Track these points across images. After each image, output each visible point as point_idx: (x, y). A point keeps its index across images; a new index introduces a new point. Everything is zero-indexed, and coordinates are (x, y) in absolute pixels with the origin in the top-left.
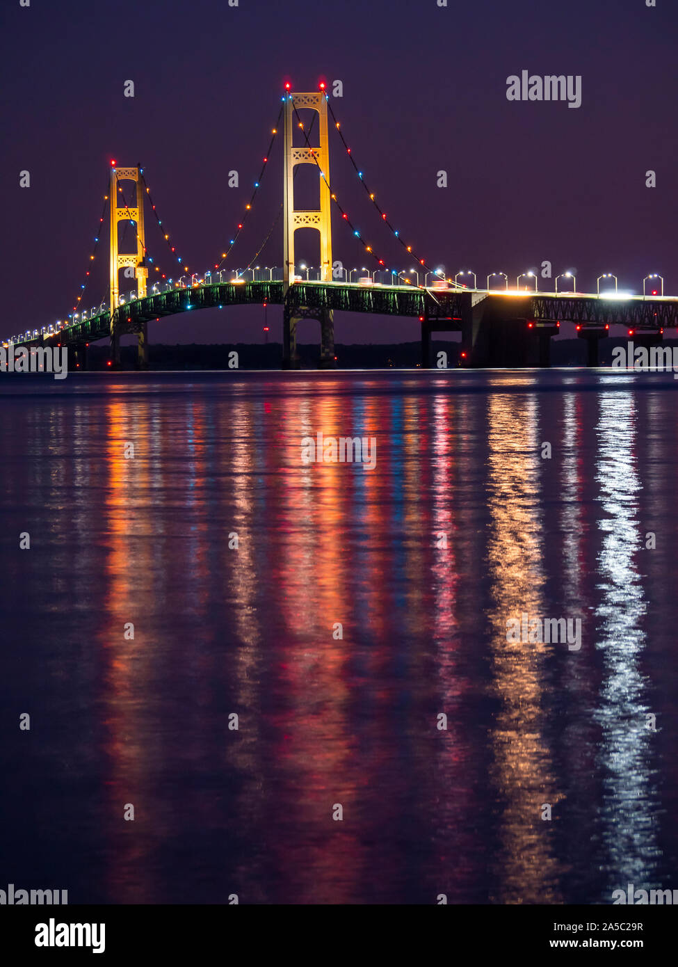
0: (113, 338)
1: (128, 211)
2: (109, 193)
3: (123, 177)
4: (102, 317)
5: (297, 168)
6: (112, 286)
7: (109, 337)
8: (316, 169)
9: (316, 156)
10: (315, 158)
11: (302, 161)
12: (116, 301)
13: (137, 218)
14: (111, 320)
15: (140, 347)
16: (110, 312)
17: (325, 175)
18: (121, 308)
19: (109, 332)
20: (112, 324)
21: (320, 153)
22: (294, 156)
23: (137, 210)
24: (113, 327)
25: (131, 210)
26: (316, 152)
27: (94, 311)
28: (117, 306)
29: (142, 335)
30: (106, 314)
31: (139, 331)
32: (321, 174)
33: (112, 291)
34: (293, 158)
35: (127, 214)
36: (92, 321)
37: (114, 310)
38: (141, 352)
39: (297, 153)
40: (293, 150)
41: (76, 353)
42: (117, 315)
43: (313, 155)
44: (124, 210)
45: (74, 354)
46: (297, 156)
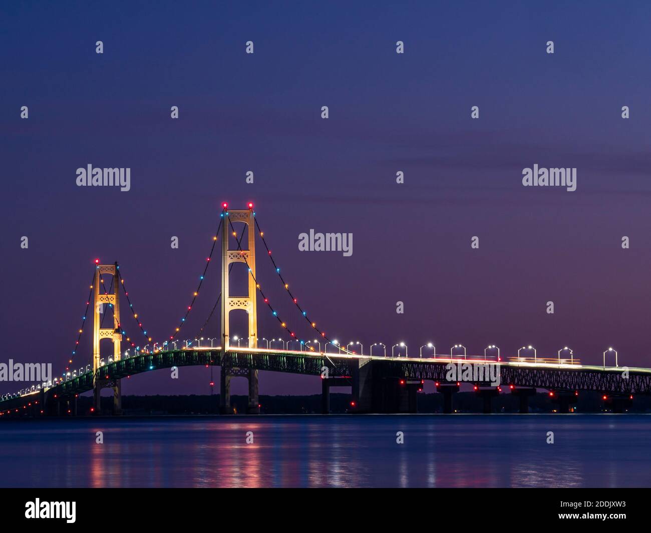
0: (96, 391)
1: (107, 297)
2: (94, 284)
3: (104, 272)
4: (87, 375)
5: (232, 266)
6: (95, 353)
7: (93, 390)
8: (246, 266)
9: (246, 257)
10: (245, 258)
11: (235, 260)
12: (98, 363)
13: (114, 302)
14: (94, 377)
15: (115, 398)
16: (93, 372)
17: (252, 270)
18: (101, 368)
19: (92, 387)
20: (94, 380)
21: (249, 254)
22: (230, 256)
23: (114, 296)
24: (95, 382)
25: (109, 296)
26: (245, 254)
27: (81, 370)
28: (98, 367)
29: (117, 388)
30: (91, 372)
31: (114, 386)
32: (249, 270)
33: (95, 356)
34: (228, 259)
35: (107, 299)
36: (80, 378)
37: (97, 370)
38: (117, 401)
39: (232, 254)
40: (229, 253)
42: (98, 373)
43: (243, 256)
44: (104, 296)
45: (67, 403)
46: (232, 256)
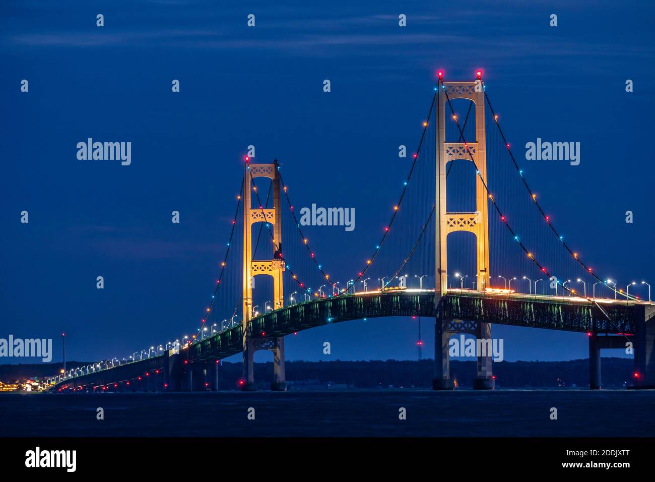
0: (246, 355)
1: (263, 213)
2: (242, 192)
3: (258, 175)
4: (234, 331)
5: (450, 165)
6: (245, 297)
7: (242, 353)
8: (472, 166)
9: (472, 153)
10: (470, 154)
11: (456, 157)
12: (249, 312)
13: (273, 221)
14: (243, 334)
15: (276, 364)
16: (242, 326)
17: (482, 172)
18: (255, 321)
19: (241, 348)
20: (244, 339)
21: (476, 148)
22: (448, 151)
23: (273, 211)
24: (246, 342)
25: (266, 211)
26: (471, 148)
27: (225, 324)
28: (250, 318)
29: (278, 350)
30: (239, 327)
31: (275, 346)
32: (478, 172)
33: (245, 301)
34: (446, 155)
35: (262, 216)
36: (223, 335)
37: (248, 323)
38: (279, 371)
39: (451, 148)
40: (446, 146)
41: (205, 371)
42: (250, 328)
43: (468, 151)
44: (259, 211)
45: (203, 372)
46: (451, 151)
